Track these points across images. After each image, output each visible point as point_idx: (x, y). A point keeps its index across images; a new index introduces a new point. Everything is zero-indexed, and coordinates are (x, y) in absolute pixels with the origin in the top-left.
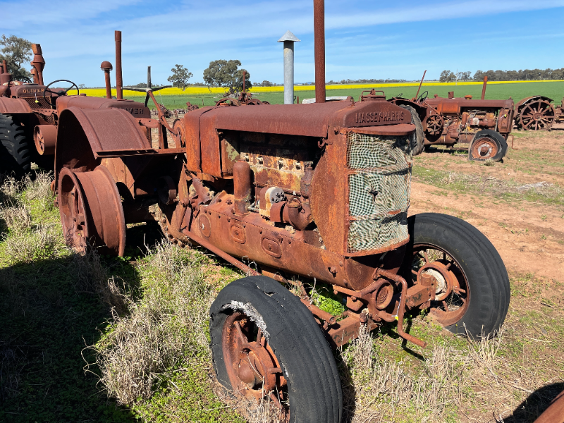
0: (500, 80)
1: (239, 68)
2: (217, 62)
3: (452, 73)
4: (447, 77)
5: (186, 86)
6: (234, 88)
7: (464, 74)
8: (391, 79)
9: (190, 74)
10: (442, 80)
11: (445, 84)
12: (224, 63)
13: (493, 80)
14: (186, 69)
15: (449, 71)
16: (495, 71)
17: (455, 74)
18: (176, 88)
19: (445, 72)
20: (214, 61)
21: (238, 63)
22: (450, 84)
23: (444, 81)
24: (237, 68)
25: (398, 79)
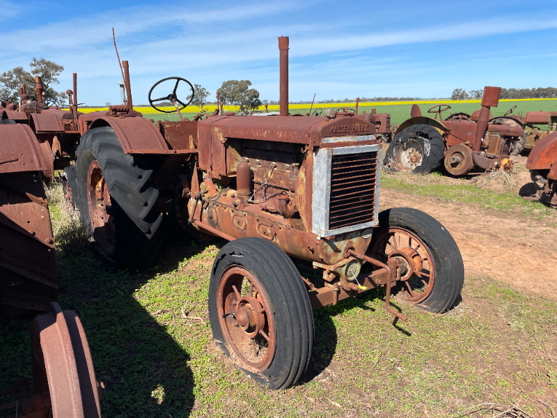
0: (513, 98)
1: (250, 88)
2: (229, 82)
3: (464, 91)
4: (458, 95)
5: (204, 104)
6: (244, 106)
7: (476, 92)
8: (405, 97)
9: (207, 93)
10: (454, 98)
11: (457, 101)
12: (236, 83)
13: (506, 97)
14: (204, 89)
15: (461, 90)
16: (508, 89)
17: (467, 92)
18: (194, 107)
19: (457, 90)
20: (226, 81)
21: (249, 83)
22: (462, 102)
23: (456, 99)
24: (247, 88)
25: (412, 97)
